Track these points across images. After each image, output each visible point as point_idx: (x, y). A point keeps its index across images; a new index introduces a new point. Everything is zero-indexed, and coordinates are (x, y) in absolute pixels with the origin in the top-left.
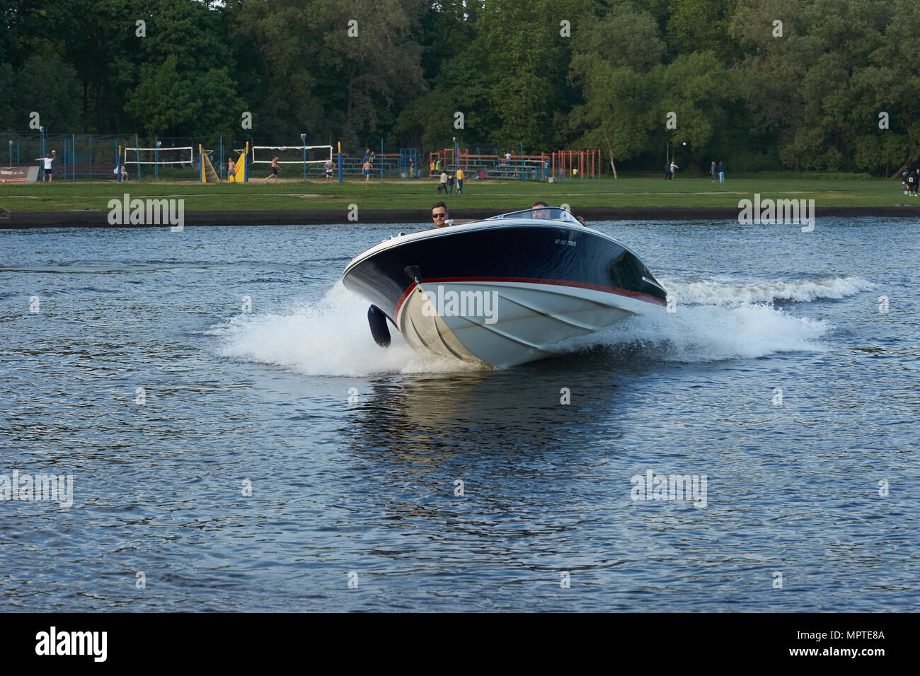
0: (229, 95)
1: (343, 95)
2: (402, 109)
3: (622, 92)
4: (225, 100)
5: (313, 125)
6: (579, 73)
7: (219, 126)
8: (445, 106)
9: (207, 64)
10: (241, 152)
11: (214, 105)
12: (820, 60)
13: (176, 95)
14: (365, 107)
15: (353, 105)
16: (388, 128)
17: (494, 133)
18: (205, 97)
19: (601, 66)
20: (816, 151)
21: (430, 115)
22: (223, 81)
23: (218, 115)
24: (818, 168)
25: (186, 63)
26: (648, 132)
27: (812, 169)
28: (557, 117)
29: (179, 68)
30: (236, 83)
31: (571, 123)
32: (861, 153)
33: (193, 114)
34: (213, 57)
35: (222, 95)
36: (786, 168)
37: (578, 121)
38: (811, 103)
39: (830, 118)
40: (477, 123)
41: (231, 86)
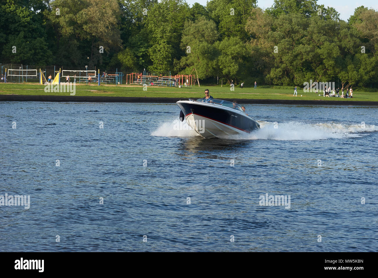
0: (45, 49)
1: (89, 50)
2: (113, 56)
3: (203, 52)
4: (43, 50)
5: (77, 62)
6: (185, 44)
7: (41, 61)
8: (131, 55)
9: (36, 36)
10: (57, 72)
11: (39, 53)
12: (282, 41)
13: (24, 48)
14: (98, 55)
15: (93, 54)
16: (107, 64)
17: (149, 67)
18: (35, 49)
19: (196, 41)
20: (279, 77)
21: (125, 59)
22: (42, 43)
23: (40, 57)
24: (279, 84)
25: (27, 35)
26: (213, 68)
27: (277, 85)
28: (175, 61)
29: (25, 37)
30: (48, 44)
31: (181, 64)
32: (297, 79)
33: (31, 56)
34: (38, 33)
35: (42, 49)
36: (266, 84)
37: (184, 63)
38: (278, 59)
39: (285, 65)
40: (143, 63)
41: (45, 45)
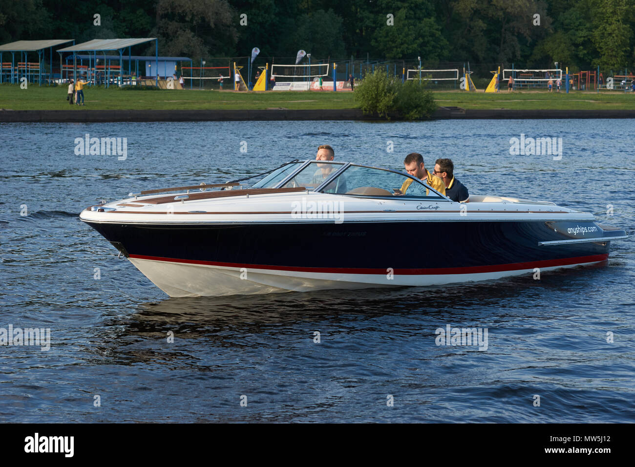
0: (437, 35)
1: (498, 36)
2: (536, 45)
4: (434, 38)
8: (565, 43)
9: (421, 15)
14: (513, 43)
15: (504, 42)
17: (595, 60)
18: (424, 37)
21: (556, 48)
22: (433, 26)
30: (440, 27)
34: (424, 11)
35: (432, 35)
40: (584, 55)
41: (438, 30)
